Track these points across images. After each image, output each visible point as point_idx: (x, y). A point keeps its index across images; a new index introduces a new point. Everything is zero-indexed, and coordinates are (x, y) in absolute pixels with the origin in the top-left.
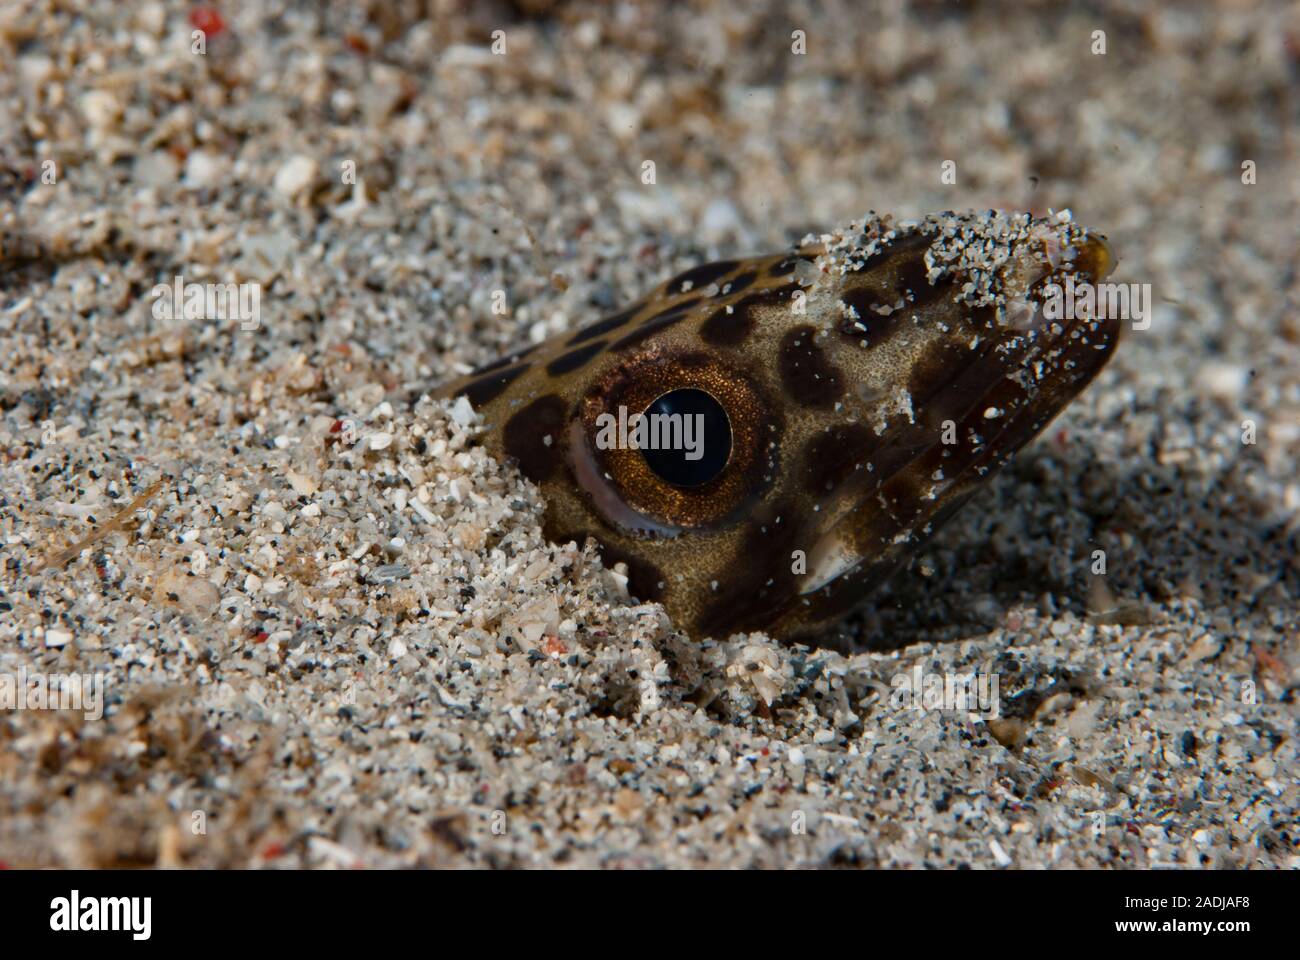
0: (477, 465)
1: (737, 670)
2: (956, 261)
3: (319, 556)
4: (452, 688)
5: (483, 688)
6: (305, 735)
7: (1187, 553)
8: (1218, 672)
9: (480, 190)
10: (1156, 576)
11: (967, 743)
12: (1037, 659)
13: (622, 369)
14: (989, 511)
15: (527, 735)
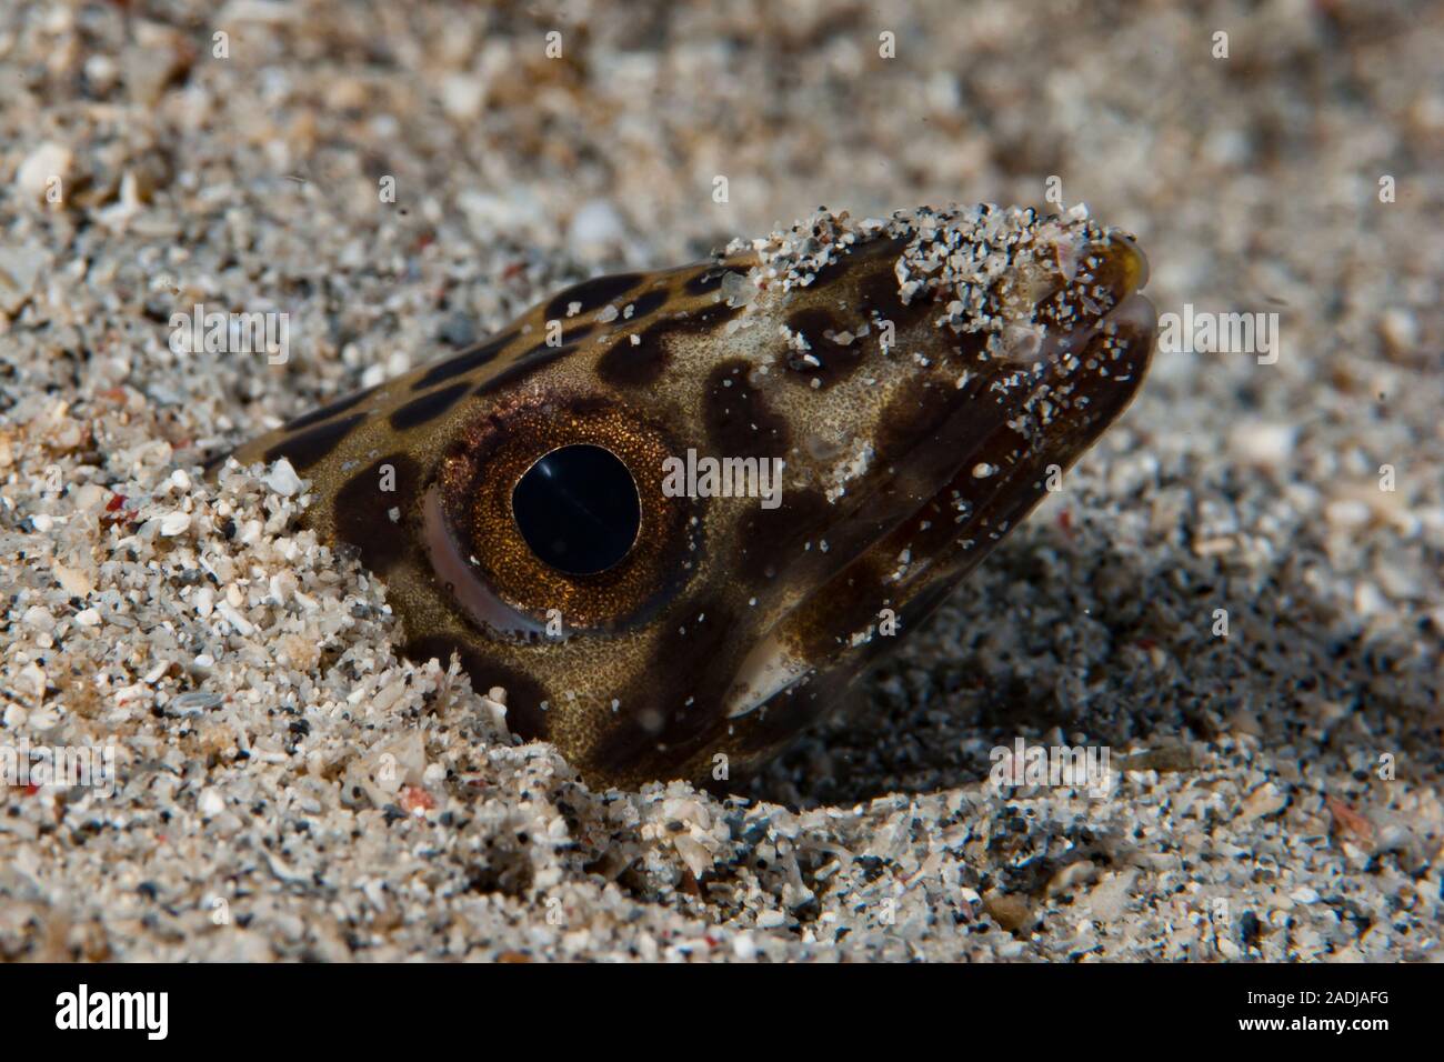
0: (304, 555)
1: (655, 830)
2: (938, 272)
3: (102, 678)
4: (286, 856)
5: (328, 855)
6: (97, 919)
7: (1237, 675)
8: (1284, 833)
9: (288, 188)
10: (1198, 705)
11: (964, 929)
12: (1049, 816)
13: (493, 419)
14: (972, 617)
15: (389, 918)
